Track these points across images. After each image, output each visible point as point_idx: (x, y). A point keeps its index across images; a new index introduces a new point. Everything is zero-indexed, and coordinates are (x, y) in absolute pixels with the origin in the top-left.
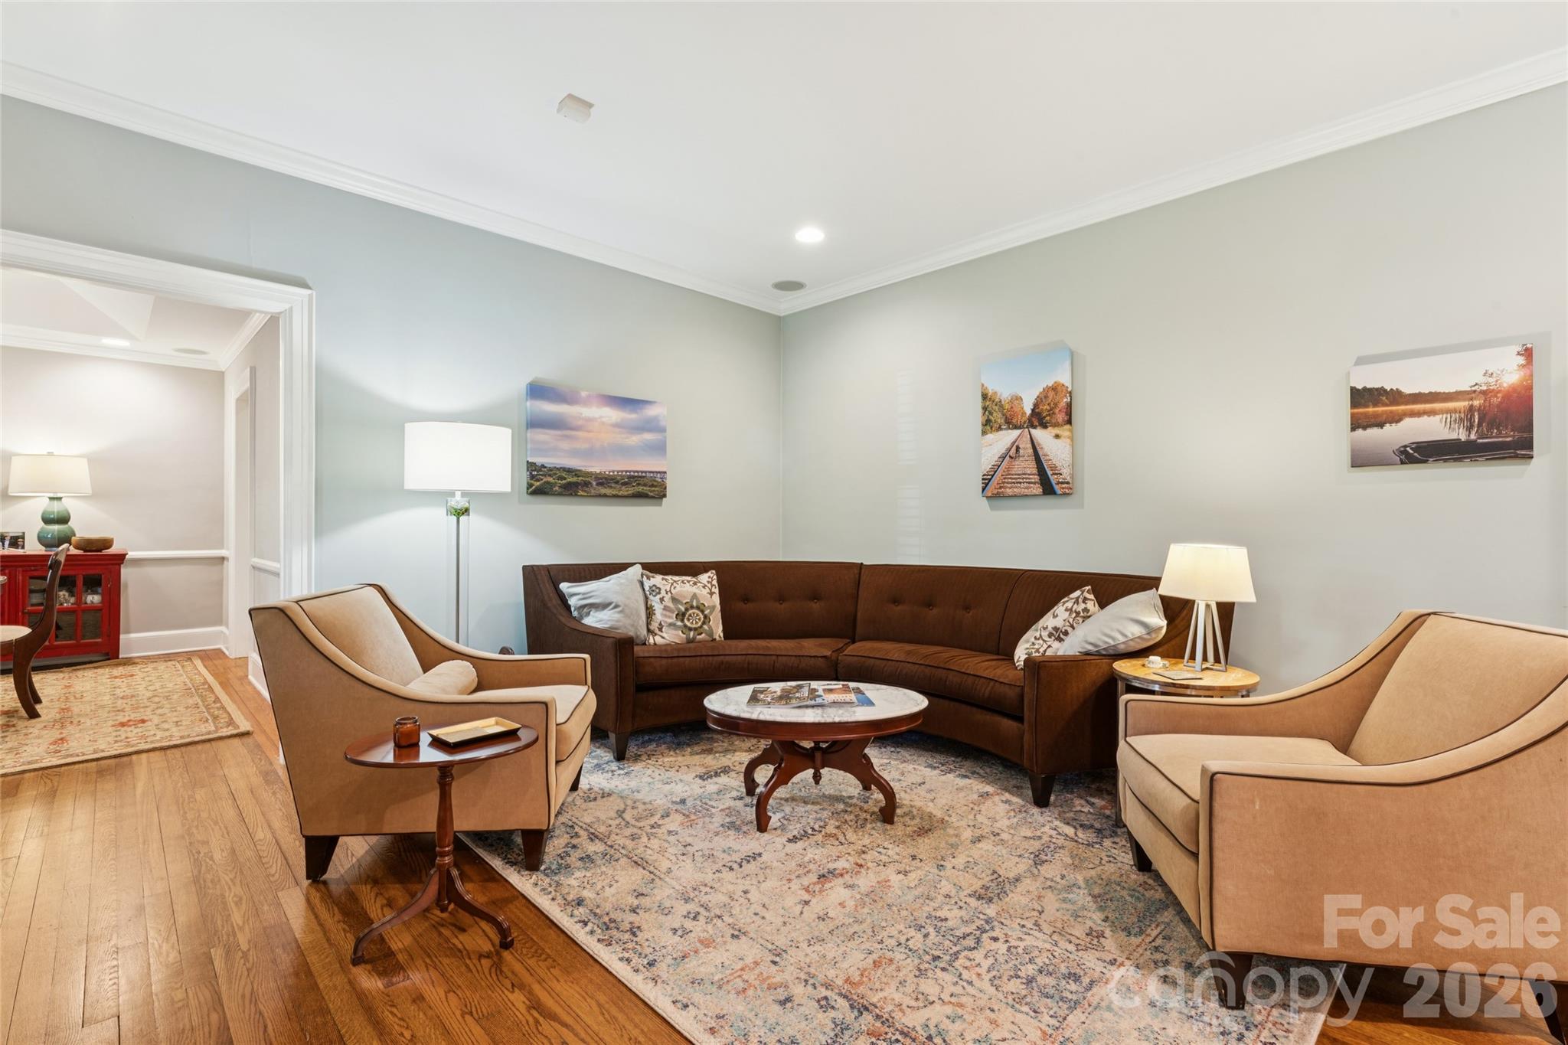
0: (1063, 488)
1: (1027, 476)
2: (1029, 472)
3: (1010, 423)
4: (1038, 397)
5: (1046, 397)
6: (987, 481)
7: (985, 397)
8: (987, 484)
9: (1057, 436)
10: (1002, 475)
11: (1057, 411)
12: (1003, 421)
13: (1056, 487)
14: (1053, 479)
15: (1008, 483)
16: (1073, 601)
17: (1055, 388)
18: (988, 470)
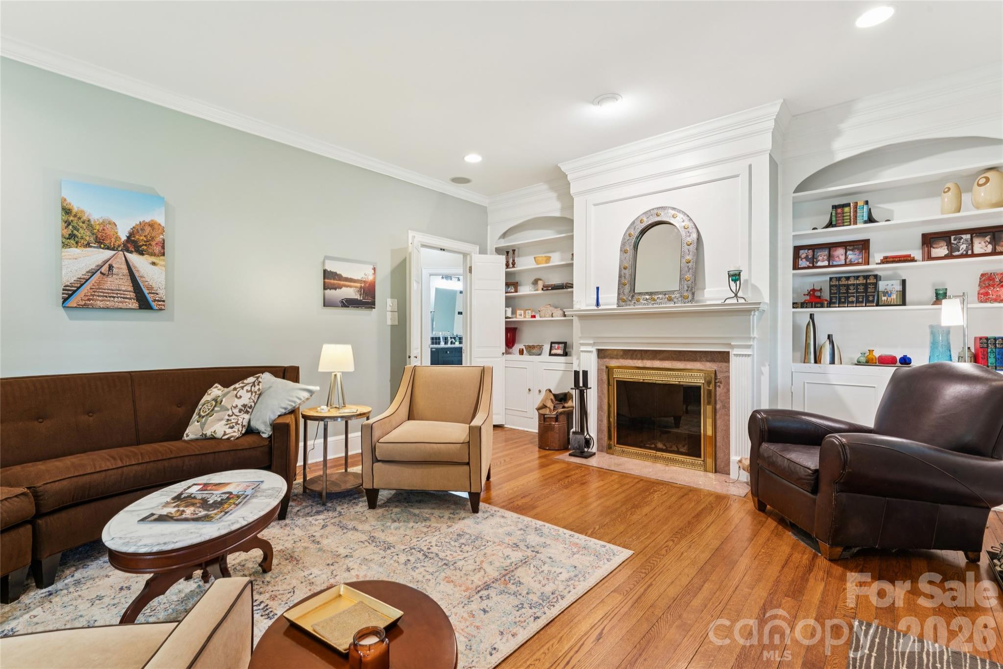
0: (159, 305)
1: (122, 292)
2: (124, 289)
3: (101, 241)
4: (134, 227)
5: (143, 230)
6: (70, 292)
7: (67, 211)
8: (70, 296)
9: (154, 264)
10: (91, 289)
11: (153, 243)
12: (92, 239)
13: (153, 304)
14: (150, 298)
15: (98, 296)
16: (251, 385)
17: (152, 225)
18: (72, 281)
